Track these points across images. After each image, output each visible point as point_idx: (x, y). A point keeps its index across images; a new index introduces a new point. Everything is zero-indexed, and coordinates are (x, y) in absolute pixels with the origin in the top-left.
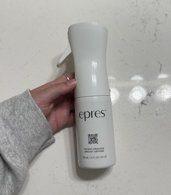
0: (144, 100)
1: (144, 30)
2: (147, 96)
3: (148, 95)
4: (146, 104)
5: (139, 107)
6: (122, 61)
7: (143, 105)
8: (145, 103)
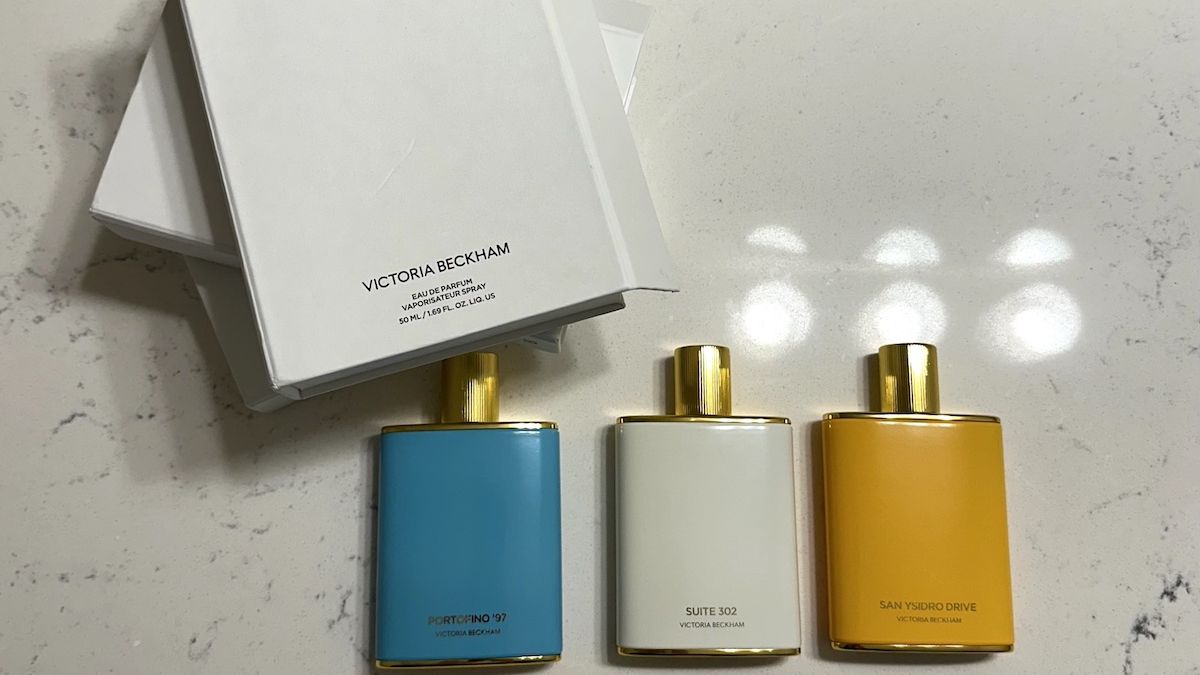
0: (1149, 618)
1: (1158, 293)
2: (1162, 597)
3: (1166, 593)
4: (1154, 636)
5: (1124, 648)
6: (1061, 428)
7: (1142, 637)
8: (1151, 628)
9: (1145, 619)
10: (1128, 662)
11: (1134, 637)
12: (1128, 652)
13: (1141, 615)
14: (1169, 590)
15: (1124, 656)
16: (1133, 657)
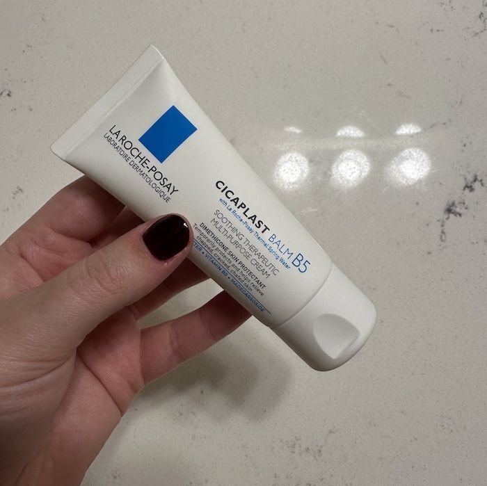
9: (453, 204)
10: (443, 232)
11: (446, 216)
12: (442, 226)
13: (450, 201)
14: (469, 185)
15: (440, 229)
16: (446, 229)
